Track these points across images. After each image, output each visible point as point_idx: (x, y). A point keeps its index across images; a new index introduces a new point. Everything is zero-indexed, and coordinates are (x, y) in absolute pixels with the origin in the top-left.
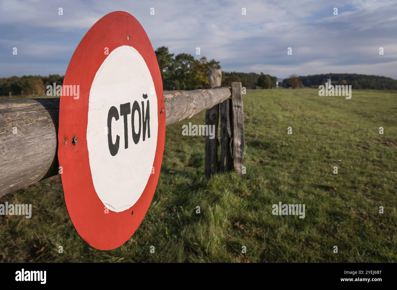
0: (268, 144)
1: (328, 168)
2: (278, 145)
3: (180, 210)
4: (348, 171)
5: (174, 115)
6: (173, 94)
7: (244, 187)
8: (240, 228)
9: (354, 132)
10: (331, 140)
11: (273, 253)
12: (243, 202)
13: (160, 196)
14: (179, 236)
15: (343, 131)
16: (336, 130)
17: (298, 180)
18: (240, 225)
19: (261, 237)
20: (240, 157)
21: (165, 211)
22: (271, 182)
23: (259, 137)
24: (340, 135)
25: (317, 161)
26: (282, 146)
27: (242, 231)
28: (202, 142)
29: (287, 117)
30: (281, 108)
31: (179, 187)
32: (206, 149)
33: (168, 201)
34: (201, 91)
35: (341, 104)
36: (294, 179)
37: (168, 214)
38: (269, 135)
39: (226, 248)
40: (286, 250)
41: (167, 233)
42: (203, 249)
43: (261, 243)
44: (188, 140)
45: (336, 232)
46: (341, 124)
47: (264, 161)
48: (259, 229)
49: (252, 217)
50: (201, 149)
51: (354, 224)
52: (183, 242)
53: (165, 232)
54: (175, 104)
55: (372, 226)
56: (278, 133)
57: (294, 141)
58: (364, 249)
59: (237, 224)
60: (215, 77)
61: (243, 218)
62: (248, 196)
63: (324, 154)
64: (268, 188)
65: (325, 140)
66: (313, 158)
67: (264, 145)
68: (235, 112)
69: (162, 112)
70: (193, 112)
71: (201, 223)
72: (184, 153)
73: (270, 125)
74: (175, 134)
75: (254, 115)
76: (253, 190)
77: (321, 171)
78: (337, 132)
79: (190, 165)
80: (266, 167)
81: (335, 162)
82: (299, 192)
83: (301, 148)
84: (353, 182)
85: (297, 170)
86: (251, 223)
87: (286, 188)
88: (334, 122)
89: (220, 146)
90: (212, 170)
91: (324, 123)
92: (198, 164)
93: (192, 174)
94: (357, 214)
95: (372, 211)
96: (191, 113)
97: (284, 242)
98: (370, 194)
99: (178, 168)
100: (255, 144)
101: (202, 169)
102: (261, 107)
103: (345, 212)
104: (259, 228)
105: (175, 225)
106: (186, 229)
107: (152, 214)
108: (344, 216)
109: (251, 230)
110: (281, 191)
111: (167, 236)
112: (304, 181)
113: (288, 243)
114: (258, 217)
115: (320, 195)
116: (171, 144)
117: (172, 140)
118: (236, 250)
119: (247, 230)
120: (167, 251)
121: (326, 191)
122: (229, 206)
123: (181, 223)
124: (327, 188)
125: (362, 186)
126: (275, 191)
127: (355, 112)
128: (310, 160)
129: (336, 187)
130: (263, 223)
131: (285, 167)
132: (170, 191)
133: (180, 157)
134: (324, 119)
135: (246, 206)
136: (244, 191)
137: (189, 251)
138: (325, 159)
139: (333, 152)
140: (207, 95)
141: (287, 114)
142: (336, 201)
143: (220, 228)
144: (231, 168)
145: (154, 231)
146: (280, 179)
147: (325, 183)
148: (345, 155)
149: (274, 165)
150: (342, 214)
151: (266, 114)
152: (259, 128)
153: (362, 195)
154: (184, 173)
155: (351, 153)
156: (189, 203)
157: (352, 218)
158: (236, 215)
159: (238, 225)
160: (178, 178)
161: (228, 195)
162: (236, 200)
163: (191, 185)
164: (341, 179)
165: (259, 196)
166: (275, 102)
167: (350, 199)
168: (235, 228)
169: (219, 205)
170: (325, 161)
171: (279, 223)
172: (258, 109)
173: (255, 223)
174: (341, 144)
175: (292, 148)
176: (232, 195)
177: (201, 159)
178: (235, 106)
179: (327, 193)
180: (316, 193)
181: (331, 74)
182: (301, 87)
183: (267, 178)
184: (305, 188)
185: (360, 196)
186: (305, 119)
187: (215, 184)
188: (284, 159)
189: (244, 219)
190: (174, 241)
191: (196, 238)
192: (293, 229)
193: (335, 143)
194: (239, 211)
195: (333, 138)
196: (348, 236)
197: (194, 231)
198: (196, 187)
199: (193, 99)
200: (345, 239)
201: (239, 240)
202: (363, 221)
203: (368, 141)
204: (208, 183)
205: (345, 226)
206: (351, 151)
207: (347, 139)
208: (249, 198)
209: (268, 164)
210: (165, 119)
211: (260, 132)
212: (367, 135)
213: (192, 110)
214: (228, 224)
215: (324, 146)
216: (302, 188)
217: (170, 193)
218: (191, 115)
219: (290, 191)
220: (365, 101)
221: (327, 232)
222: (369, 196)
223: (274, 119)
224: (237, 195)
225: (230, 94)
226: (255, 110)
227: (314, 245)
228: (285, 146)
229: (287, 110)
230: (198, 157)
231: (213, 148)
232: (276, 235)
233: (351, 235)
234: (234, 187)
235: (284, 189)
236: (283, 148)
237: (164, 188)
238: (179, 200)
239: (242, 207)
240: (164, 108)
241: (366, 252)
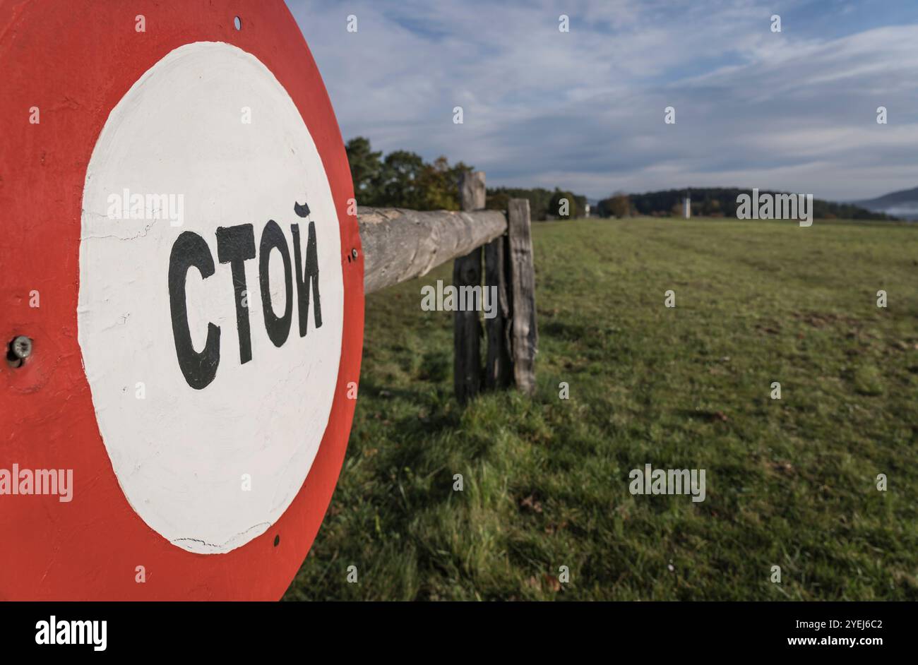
0: (581, 329)
1: (706, 374)
2: (600, 331)
3: (404, 476)
4: (746, 380)
5: (386, 267)
6: (381, 214)
7: (538, 421)
8: (535, 511)
9: (746, 301)
10: (704, 316)
11: (609, 562)
12: (537, 452)
13: (362, 447)
14: (405, 535)
15: (725, 299)
16: (712, 297)
17: (647, 402)
18: (534, 504)
19: (579, 528)
20: (528, 358)
21: (372, 479)
22: (593, 408)
23: (561, 314)
24: (721, 306)
25: (682, 361)
26: (609, 332)
27: (540, 516)
28: (445, 328)
29: (613, 274)
30: (599, 257)
31: (402, 425)
32: (456, 342)
33: (378, 456)
34: (446, 214)
35: (715, 246)
36: (638, 399)
37: (379, 486)
38: (581, 311)
39: (507, 556)
40: (637, 555)
41: (378, 528)
42: (459, 563)
43: (581, 542)
44: (417, 325)
45: (736, 510)
46: (719, 286)
47: (574, 363)
48: (574, 510)
49: (559, 485)
50: (443, 343)
51: (770, 492)
52: (414, 549)
53: (374, 527)
54: (387, 238)
55: (806, 494)
56: (598, 307)
57: (632, 321)
58: (797, 545)
59: (528, 501)
60: (473, 188)
61: (541, 488)
62: (547, 439)
63: (693, 346)
64: (587, 420)
65: (692, 318)
66: (673, 356)
67: (573, 330)
68: (515, 264)
69: (353, 256)
70: (430, 260)
71: (452, 503)
72: (410, 351)
73: (581, 290)
74: (389, 313)
75: (548, 271)
76: (556, 427)
77: (692, 381)
78: (714, 302)
79: (422, 378)
80: (581, 376)
81: (717, 362)
82: (652, 427)
83: (647, 336)
84: (757, 402)
85: (643, 381)
86: (557, 498)
87: (624, 421)
88: (705, 281)
89: (486, 338)
90: (468, 388)
91: (686, 284)
92: (438, 375)
93: (428, 396)
94: (775, 469)
95: (803, 461)
96: (425, 264)
97: (631, 538)
98: (794, 426)
99: (397, 385)
100: (554, 330)
101: (448, 385)
102: (560, 256)
103: (748, 465)
104: (574, 507)
105: (395, 508)
106: (420, 521)
107: (344, 486)
108: (747, 475)
109: (559, 513)
110: (614, 427)
111: (378, 534)
112: (659, 404)
113: (640, 540)
114: (572, 484)
115: (695, 433)
116: (381, 335)
117: (383, 326)
118: (530, 561)
119: (549, 513)
120: (380, 571)
121: (706, 422)
122: (508, 464)
123: (409, 506)
124: (707, 417)
125: (778, 411)
126: (603, 427)
127: (744, 261)
128: (668, 360)
129: (725, 413)
130: (583, 496)
131: (618, 374)
132: (383, 435)
133: (400, 361)
134: (685, 275)
135: (544, 462)
136: (537, 429)
137: (427, 568)
138: (696, 355)
139: (711, 341)
140: (461, 222)
141: (613, 268)
142: (728, 444)
143: (492, 512)
144: (508, 381)
145: (350, 524)
146: (611, 400)
147: (701, 407)
148: (735, 346)
149: (595, 373)
150: (744, 471)
151: (570, 268)
152: (559, 297)
153: (778, 429)
154: (410, 396)
155: (746, 343)
156: (424, 461)
157: (765, 478)
158: (525, 481)
159: (530, 504)
160: (399, 405)
161: (505, 440)
162: (523, 450)
163: (427, 421)
164: (734, 396)
165: (570, 438)
166: (586, 245)
167: (757, 438)
168: (524, 510)
169: (488, 463)
170: (697, 361)
171: (617, 495)
172: (554, 260)
173: (565, 497)
174: (724, 325)
175: (628, 336)
176: (515, 439)
177: (445, 365)
178: (516, 251)
179: (709, 428)
180: (686, 427)
181: (690, 190)
182: (632, 215)
183: (585, 400)
184: (664, 418)
185: (775, 431)
186: (648, 277)
187: (478, 416)
188: (615, 359)
189: (542, 492)
190: (395, 545)
191: (442, 539)
192: (647, 506)
193: (715, 324)
194: (531, 472)
195: (708, 313)
196: (763, 518)
197: (437, 522)
198: (437, 424)
199: (431, 229)
200: (754, 525)
201: (534, 538)
202: (787, 484)
203: (776, 318)
204: (462, 414)
205: (752, 497)
206: (746, 338)
207: (737, 314)
208: (549, 444)
209: (582, 370)
210: (363, 277)
211: (562, 305)
212: (772, 306)
213: (428, 257)
214: (508, 501)
215: (692, 329)
216: (657, 417)
217: (383, 439)
218: (426, 267)
219: (633, 425)
220: (759, 239)
221: (717, 511)
222: (792, 429)
223: (588, 278)
224: (524, 440)
225: (504, 226)
226: (548, 261)
227: (693, 541)
228: (616, 332)
229: (611, 260)
230: (440, 360)
231: (470, 341)
232: (612, 521)
233: (767, 515)
234: (516, 421)
235: (620, 421)
236: (612, 337)
237: (369, 429)
238: (403, 454)
239: (537, 463)
240: (359, 247)
241: (802, 552)
